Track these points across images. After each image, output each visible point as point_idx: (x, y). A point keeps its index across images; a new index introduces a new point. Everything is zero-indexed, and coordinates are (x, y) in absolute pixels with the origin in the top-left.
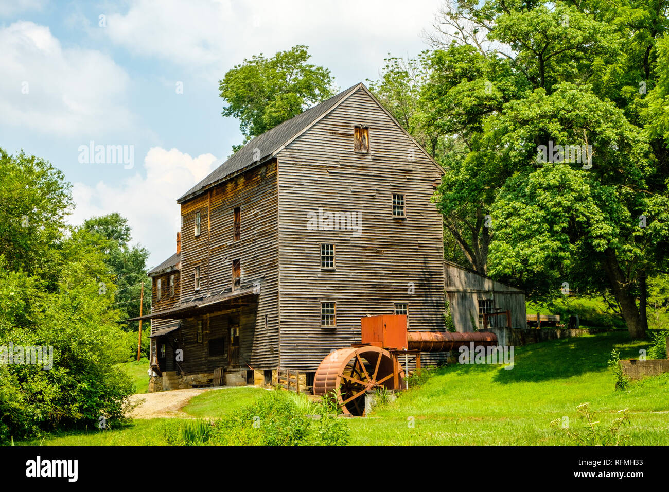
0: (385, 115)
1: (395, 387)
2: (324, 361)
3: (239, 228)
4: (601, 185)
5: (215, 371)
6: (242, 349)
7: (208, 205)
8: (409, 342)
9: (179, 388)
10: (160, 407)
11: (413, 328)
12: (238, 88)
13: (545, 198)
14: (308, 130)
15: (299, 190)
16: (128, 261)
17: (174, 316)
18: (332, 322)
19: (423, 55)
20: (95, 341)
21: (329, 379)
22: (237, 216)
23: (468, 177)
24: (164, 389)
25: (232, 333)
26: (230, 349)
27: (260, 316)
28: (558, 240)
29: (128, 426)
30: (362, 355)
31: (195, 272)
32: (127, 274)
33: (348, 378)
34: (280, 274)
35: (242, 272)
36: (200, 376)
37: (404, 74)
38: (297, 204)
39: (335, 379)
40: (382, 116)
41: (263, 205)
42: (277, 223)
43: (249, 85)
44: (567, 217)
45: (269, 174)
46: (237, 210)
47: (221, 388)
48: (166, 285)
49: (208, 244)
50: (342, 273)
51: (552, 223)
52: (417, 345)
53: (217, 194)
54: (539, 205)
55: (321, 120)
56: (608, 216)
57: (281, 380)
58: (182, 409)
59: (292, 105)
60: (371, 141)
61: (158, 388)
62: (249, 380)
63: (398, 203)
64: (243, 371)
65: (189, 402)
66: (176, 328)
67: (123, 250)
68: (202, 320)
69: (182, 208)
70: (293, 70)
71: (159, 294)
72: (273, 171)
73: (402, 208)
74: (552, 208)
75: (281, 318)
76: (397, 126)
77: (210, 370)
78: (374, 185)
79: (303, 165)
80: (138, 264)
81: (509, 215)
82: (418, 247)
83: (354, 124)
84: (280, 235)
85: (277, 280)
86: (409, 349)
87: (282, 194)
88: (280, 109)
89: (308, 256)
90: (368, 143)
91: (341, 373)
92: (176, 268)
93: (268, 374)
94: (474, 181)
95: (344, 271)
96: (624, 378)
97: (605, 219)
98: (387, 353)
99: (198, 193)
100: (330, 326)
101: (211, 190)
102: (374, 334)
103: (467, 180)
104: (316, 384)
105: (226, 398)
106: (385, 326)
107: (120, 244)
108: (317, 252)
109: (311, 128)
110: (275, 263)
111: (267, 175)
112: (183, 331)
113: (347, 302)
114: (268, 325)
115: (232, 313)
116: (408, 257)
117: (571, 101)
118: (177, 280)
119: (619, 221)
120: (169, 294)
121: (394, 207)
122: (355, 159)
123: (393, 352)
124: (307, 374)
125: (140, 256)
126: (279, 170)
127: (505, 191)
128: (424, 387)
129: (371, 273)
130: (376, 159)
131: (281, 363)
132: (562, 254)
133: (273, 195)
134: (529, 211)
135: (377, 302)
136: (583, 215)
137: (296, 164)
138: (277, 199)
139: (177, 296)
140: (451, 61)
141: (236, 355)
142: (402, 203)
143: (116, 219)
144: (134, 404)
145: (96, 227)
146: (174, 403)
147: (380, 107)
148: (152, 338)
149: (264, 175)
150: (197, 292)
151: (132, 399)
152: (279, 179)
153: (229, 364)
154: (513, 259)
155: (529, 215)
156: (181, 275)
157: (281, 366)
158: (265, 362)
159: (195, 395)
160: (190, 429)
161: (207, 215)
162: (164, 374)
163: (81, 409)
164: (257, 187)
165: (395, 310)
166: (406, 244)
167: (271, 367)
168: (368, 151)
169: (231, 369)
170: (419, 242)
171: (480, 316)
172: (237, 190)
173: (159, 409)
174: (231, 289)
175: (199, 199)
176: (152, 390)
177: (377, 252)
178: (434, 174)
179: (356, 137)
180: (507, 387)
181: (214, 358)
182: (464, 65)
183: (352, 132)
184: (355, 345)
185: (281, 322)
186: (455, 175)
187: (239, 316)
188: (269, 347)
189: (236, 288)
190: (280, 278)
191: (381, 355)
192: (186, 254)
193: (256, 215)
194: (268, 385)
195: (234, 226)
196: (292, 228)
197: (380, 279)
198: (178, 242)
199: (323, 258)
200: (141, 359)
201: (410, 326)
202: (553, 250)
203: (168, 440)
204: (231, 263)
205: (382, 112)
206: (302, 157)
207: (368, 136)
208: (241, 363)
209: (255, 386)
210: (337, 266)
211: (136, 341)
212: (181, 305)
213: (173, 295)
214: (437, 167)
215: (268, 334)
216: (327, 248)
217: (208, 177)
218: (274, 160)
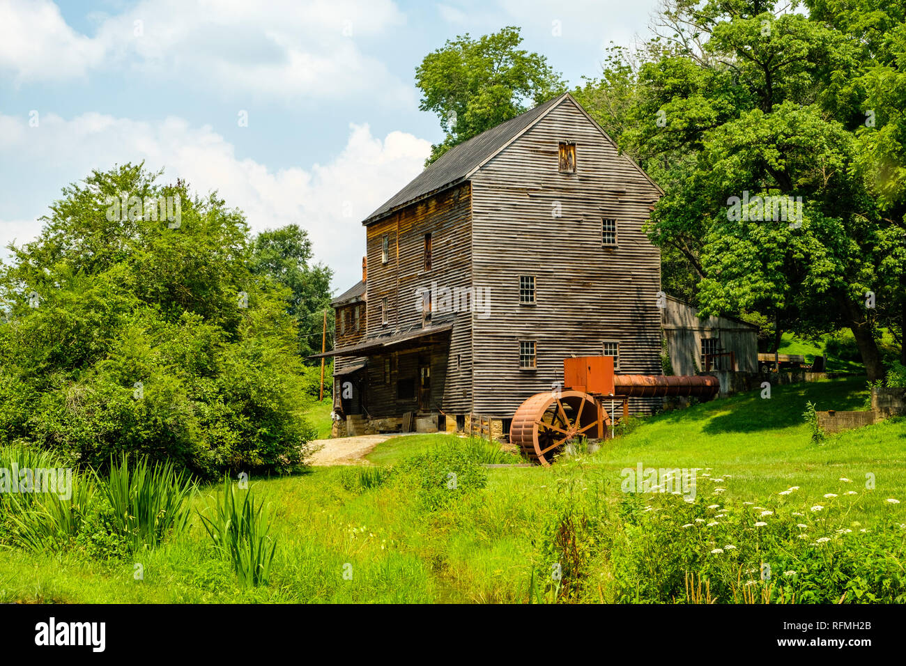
0: (595, 129)
1: (599, 437)
2: (522, 406)
3: (430, 256)
4: (824, 216)
5: (404, 415)
6: (433, 392)
7: (397, 229)
8: (616, 387)
9: (365, 434)
10: (343, 454)
11: (625, 371)
12: (436, 81)
13: (759, 233)
14: (506, 148)
15: (495, 215)
16: (309, 283)
17: (358, 353)
18: (532, 363)
19: (653, 43)
20: (274, 390)
21: (526, 427)
22: (428, 243)
23: (683, 202)
24: (349, 434)
25: (423, 374)
26: (420, 391)
27: (453, 355)
28: (772, 281)
29: (307, 473)
30: (563, 400)
31: (382, 304)
32: (307, 297)
33: (549, 426)
36: (388, 420)
37: (627, 70)
38: (493, 232)
39: (532, 426)
40: (591, 130)
41: (455, 232)
42: (470, 253)
43: (448, 76)
44: (782, 253)
45: (463, 198)
46: (428, 237)
47: (409, 434)
48: (350, 318)
49: (397, 273)
50: (543, 309)
51: (765, 260)
52: (625, 389)
53: (406, 217)
54: (751, 240)
55: (521, 137)
56: (832, 251)
57: (475, 427)
58: (365, 456)
59: (498, 100)
60: (579, 159)
61: (342, 434)
62: (441, 427)
63: (609, 229)
64: (434, 416)
65: (373, 449)
66: (361, 366)
67: (302, 268)
68: (390, 358)
69: (368, 230)
70: (502, 56)
71: (343, 327)
72: (466, 194)
73: (613, 235)
74: (765, 243)
75: (474, 359)
76: (608, 141)
77: (399, 414)
78: (581, 209)
79: (500, 188)
80: (320, 286)
81: (720, 250)
82: (630, 279)
83: (558, 140)
84: (474, 267)
86: (616, 393)
87: (476, 221)
88: (485, 105)
89: (505, 290)
90: (575, 161)
91: (539, 420)
92: (361, 299)
93: (461, 420)
94: (690, 207)
95: (546, 307)
96: (820, 430)
97: (828, 255)
98: (591, 399)
99: (386, 215)
100: (530, 368)
101: (400, 212)
102: (578, 377)
103: (682, 206)
104: (512, 431)
105: (413, 445)
106: (589, 368)
107: (300, 262)
108: (515, 285)
109: (510, 145)
111: (460, 199)
112: (370, 370)
113: (549, 342)
114: (461, 366)
115: (423, 351)
116: (621, 290)
117: (791, 125)
118: (363, 311)
119: (847, 256)
120: (354, 328)
121: (604, 234)
122: (559, 180)
123: (597, 398)
124: (503, 420)
125: (323, 276)
126: (473, 194)
127: (719, 222)
128: (630, 438)
129: (577, 308)
130: (584, 179)
131: (475, 408)
132: (775, 295)
133: (466, 222)
134: (741, 246)
135: (583, 341)
136: (801, 251)
137: (493, 187)
138: (471, 226)
139: (362, 330)
140: (661, 76)
141: (426, 398)
142: (614, 229)
143: (294, 232)
144: (312, 450)
145: (271, 242)
146: (357, 450)
147: (589, 120)
148: (335, 377)
149: (457, 198)
150: (384, 326)
151: (311, 445)
152: (472, 204)
153: (419, 408)
154: (723, 299)
155: (740, 251)
156: (367, 306)
157: (474, 411)
158: (458, 407)
159: (380, 442)
160: (367, 475)
161: (395, 240)
162: (348, 417)
163: (260, 454)
164: (449, 212)
165: (604, 349)
166: (617, 276)
167: (464, 412)
168: (574, 171)
169: (421, 413)
170: (632, 273)
171: (703, 357)
172: (427, 214)
173: (341, 456)
174: (421, 324)
175: (387, 221)
176: (335, 435)
177: (584, 284)
178: (651, 195)
179: (561, 155)
180: (714, 437)
181: (403, 401)
182: (675, 81)
183: (557, 149)
185: (475, 363)
186: (670, 201)
187: (430, 355)
188: (462, 390)
189: (426, 324)
191: (584, 400)
192: (372, 284)
193: (448, 243)
194: (461, 432)
195: (425, 254)
196: (487, 259)
197: (588, 315)
198: (364, 268)
199: (522, 292)
200: (325, 399)
201: (621, 368)
202: (767, 291)
203: (346, 486)
205: (592, 125)
206: (499, 179)
207: (575, 153)
208: (432, 407)
209: (447, 433)
210: (538, 301)
211: (318, 377)
212: (367, 342)
213: (358, 328)
214: (654, 187)
215: (461, 376)
216: (527, 281)
217: (397, 195)
218: (468, 183)
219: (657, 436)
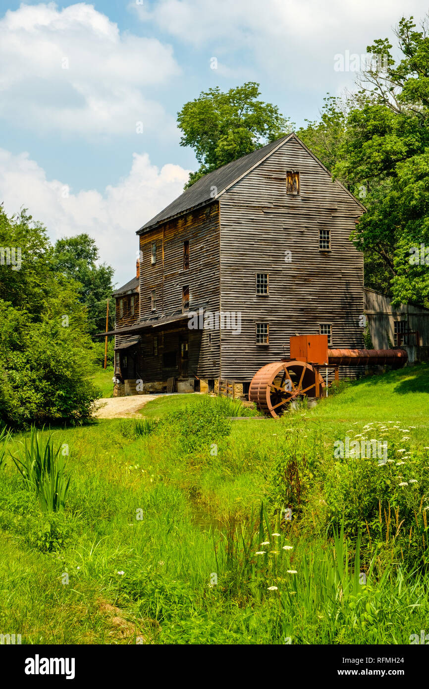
0: (314, 161)
1: (316, 395)
2: (258, 373)
3: (188, 259)
5: (169, 379)
6: (190, 362)
7: (162, 237)
8: (329, 358)
9: (138, 394)
10: (121, 409)
11: (336, 346)
12: (194, 123)
14: (246, 176)
15: (238, 227)
16: (96, 279)
17: (133, 333)
18: (265, 340)
19: (359, 95)
20: (68, 361)
21: (261, 388)
22: (186, 249)
23: (381, 217)
24: (126, 394)
25: (182, 348)
26: (181, 362)
27: (205, 334)
29: (94, 424)
30: (289, 368)
31: (151, 295)
32: (95, 289)
33: (278, 388)
34: (221, 300)
35: (191, 297)
36: (156, 383)
37: (340, 115)
38: (236, 240)
39: (266, 388)
40: (311, 162)
41: (207, 240)
42: (219, 256)
43: (203, 120)
45: (213, 214)
46: (186, 244)
47: (172, 394)
48: (127, 306)
49: (162, 271)
50: (274, 299)
52: (336, 359)
53: (170, 228)
57: (222, 389)
58: (139, 411)
59: (242, 139)
60: (301, 184)
61: (121, 394)
62: (196, 388)
63: (325, 238)
64: (191, 381)
65: (145, 406)
66: (136, 342)
67: (90, 267)
68: (158, 336)
69: (140, 238)
70: (244, 105)
71: (122, 312)
72: (216, 211)
73: (328, 242)
75: (222, 337)
76: (324, 170)
77: (164, 380)
78: (303, 222)
79: (241, 206)
80: (105, 281)
82: (341, 276)
83: (286, 169)
84: (222, 267)
85: (219, 305)
86: (330, 363)
87: (223, 231)
88: (232, 143)
89: (245, 284)
90: (299, 186)
91: (271, 383)
92: (136, 291)
93: (211, 384)
94: (386, 221)
95: (277, 297)
98: (310, 367)
99: (154, 227)
100: (264, 344)
101: (165, 225)
102: (300, 351)
103: (380, 220)
104: (251, 392)
105: (175, 403)
106: (309, 344)
107: (89, 263)
108: (253, 281)
109: (249, 173)
110: (217, 290)
111: (211, 215)
112: (142, 346)
113: (279, 324)
114: (212, 343)
115: (182, 331)
116: (333, 284)
118: (137, 301)
120: (130, 313)
121: (321, 242)
122: (286, 200)
123: (315, 366)
124: (243, 383)
125: (106, 273)
126: (220, 211)
128: (340, 397)
129: (300, 298)
130: (305, 200)
131: (222, 374)
133: (216, 232)
135: (305, 323)
137: (236, 206)
138: (219, 236)
139: (136, 315)
141: (185, 367)
142: (328, 238)
143: (84, 239)
144: (98, 406)
145: (67, 247)
146: (133, 406)
147: (309, 154)
148: (116, 350)
149: (208, 214)
150: (153, 312)
151: (97, 403)
152: (220, 218)
153: (179, 374)
154: (410, 291)
156: (140, 297)
157: (222, 376)
158: (209, 373)
159: (150, 400)
160: (140, 426)
161: (161, 246)
162: (126, 381)
163: (58, 410)
164: (203, 224)
165: (320, 330)
166: (330, 274)
167: (214, 377)
168: (298, 193)
169: (181, 378)
170: (342, 271)
171: (395, 335)
172: (186, 226)
173: (120, 411)
174: (181, 310)
175: (155, 232)
176: (116, 395)
177: (305, 280)
178: (356, 212)
179: (288, 181)
180: (404, 396)
181: (167, 369)
182: (375, 123)
183: (285, 176)
184: (285, 360)
185: (222, 340)
186: (371, 216)
187: (188, 333)
188: (212, 360)
189: (185, 310)
190: (221, 303)
191: (305, 368)
192: (144, 279)
193: (202, 248)
194: (212, 393)
195: (184, 257)
196: (230, 261)
197: (308, 304)
198: (137, 267)
199: (258, 286)
200: (108, 367)
201: (333, 343)
203: (123, 434)
204: (182, 288)
205: (311, 158)
206: (241, 199)
207: (298, 180)
208: (189, 373)
209: (201, 393)
210: (270, 293)
211: (103, 350)
212: (140, 324)
213: (133, 313)
214: (359, 206)
215: (212, 350)
216: (262, 278)
217: (163, 212)
218: (217, 202)
219: (359, 396)
